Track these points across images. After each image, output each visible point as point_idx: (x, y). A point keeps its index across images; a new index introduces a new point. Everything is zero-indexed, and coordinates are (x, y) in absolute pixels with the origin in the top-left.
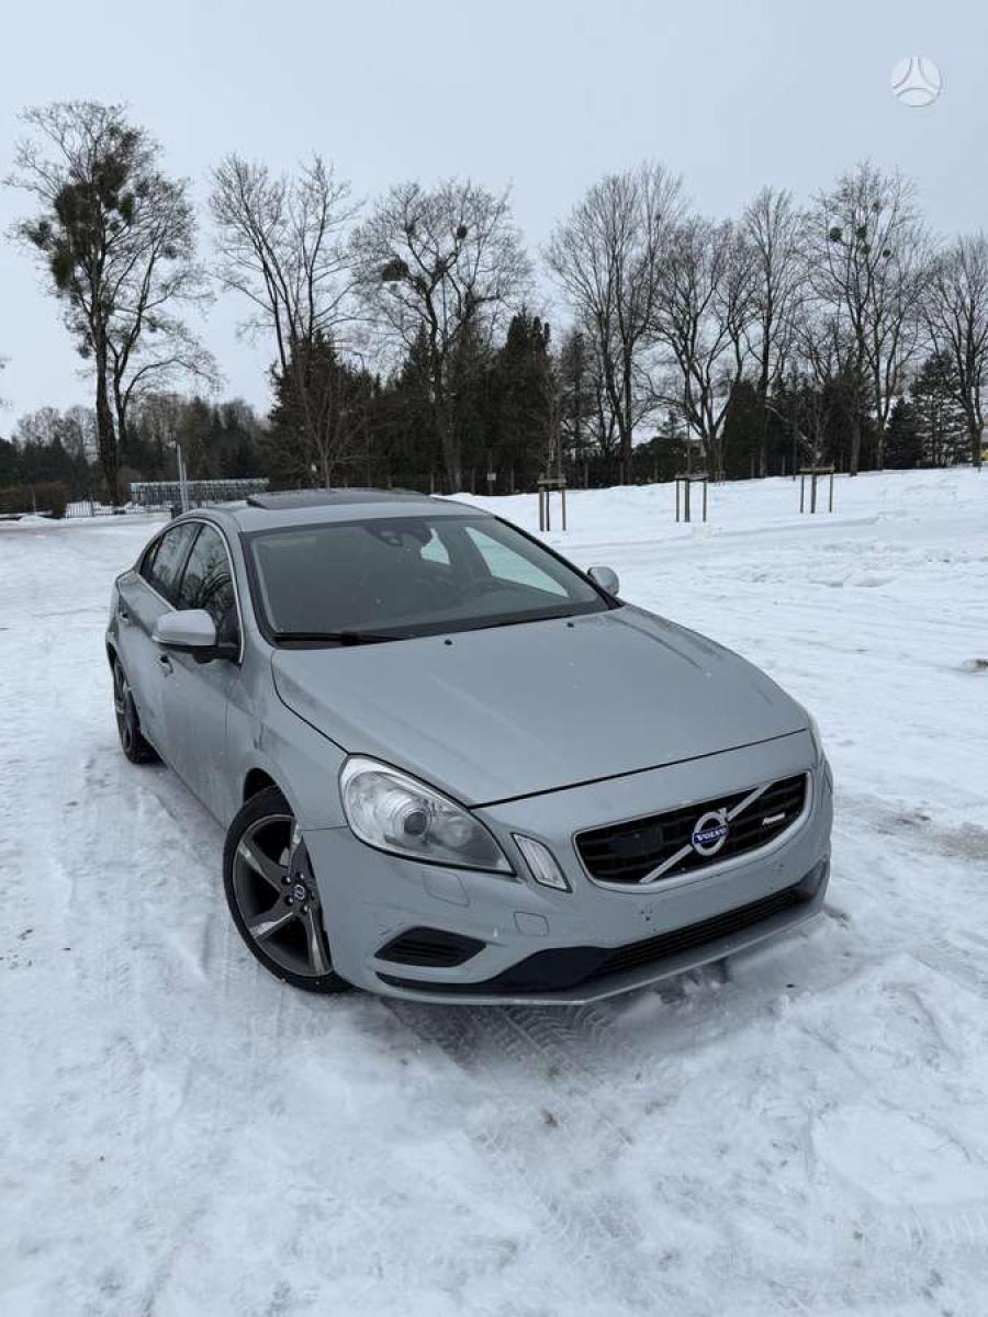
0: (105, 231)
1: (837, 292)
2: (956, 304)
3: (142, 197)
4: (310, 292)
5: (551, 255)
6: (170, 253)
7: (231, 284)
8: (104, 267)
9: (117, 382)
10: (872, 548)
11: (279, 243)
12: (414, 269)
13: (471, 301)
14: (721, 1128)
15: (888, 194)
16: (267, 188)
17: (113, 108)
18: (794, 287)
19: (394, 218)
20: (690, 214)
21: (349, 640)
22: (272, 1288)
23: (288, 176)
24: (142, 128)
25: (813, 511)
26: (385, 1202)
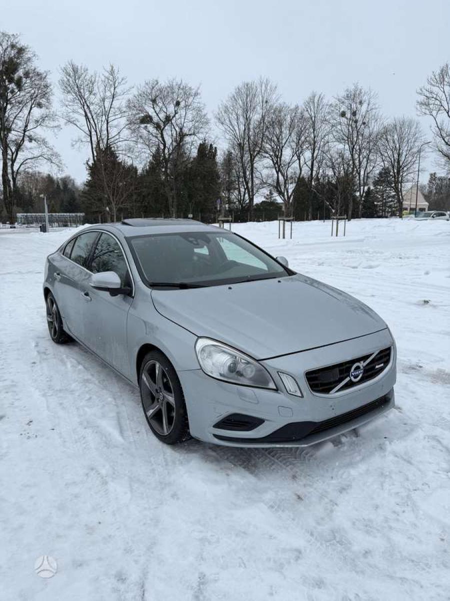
0: (8, 93)
1: (343, 139)
2: (393, 147)
3: (26, 78)
4: (107, 128)
5: (218, 116)
6: (40, 105)
7: (69, 121)
8: (7, 110)
9: (12, 165)
10: (367, 252)
11: (93, 104)
12: (155, 119)
13: (182, 136)
14: (372, 499)
15: (365, 98)
16: (87, 77)
17: (13, 35)
18: (325, 136)
19: (146, 95)
20: (281, 101)
21: (183, 286)
22: (197, 575)
23: (97, 73)
24: (28, 45)
25: (337, 235)
26: (237, 535)
